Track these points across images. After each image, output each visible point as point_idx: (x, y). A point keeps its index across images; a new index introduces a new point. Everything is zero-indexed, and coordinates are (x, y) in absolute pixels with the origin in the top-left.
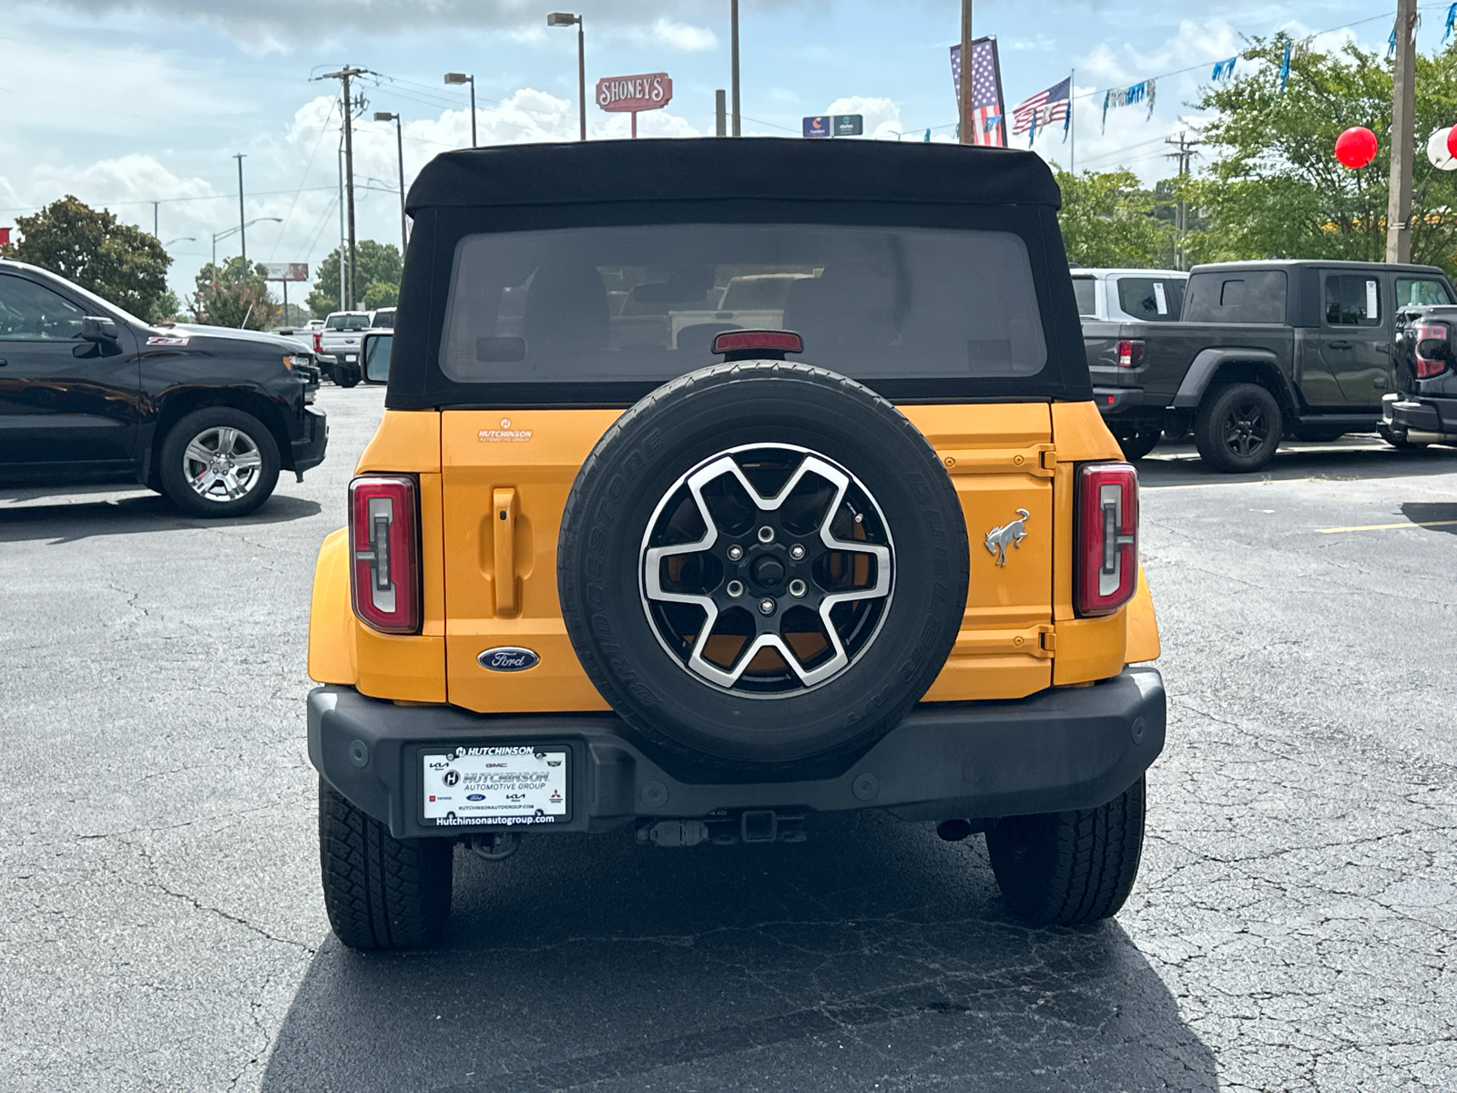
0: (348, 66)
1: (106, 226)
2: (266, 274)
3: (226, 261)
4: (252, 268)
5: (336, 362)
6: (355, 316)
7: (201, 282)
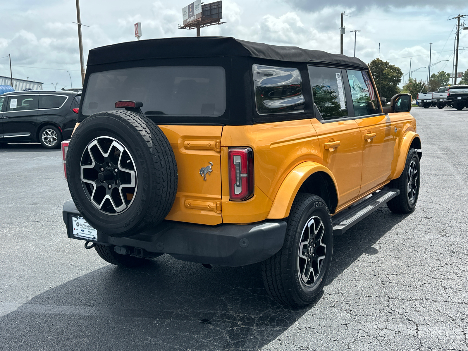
0: (460, 15)
1: (386, 66)
2: (450, 76)
3: (438, 73)
4: (446, 74)
5: (436, 101)
6: (447, 88)
7: (431, 79)
